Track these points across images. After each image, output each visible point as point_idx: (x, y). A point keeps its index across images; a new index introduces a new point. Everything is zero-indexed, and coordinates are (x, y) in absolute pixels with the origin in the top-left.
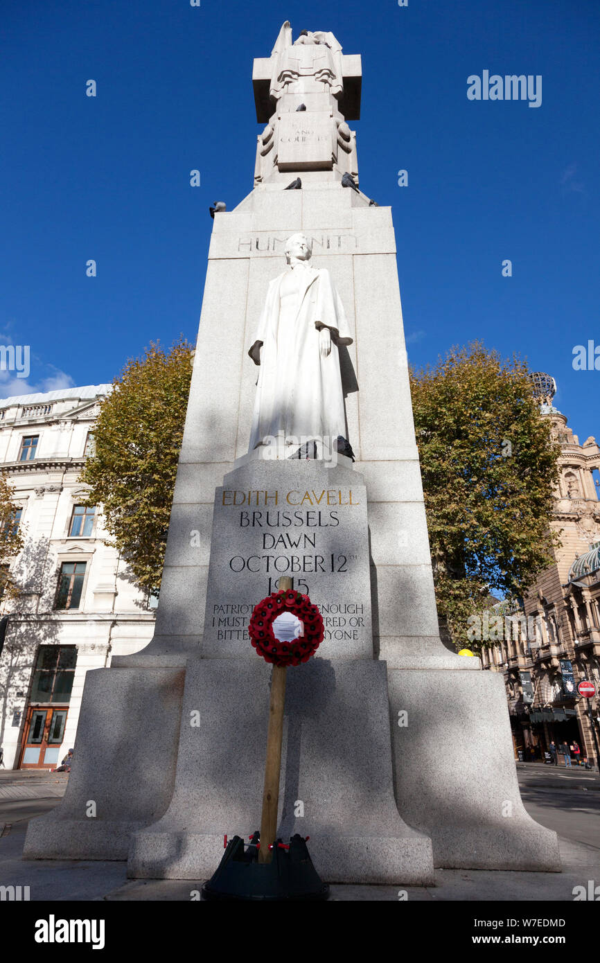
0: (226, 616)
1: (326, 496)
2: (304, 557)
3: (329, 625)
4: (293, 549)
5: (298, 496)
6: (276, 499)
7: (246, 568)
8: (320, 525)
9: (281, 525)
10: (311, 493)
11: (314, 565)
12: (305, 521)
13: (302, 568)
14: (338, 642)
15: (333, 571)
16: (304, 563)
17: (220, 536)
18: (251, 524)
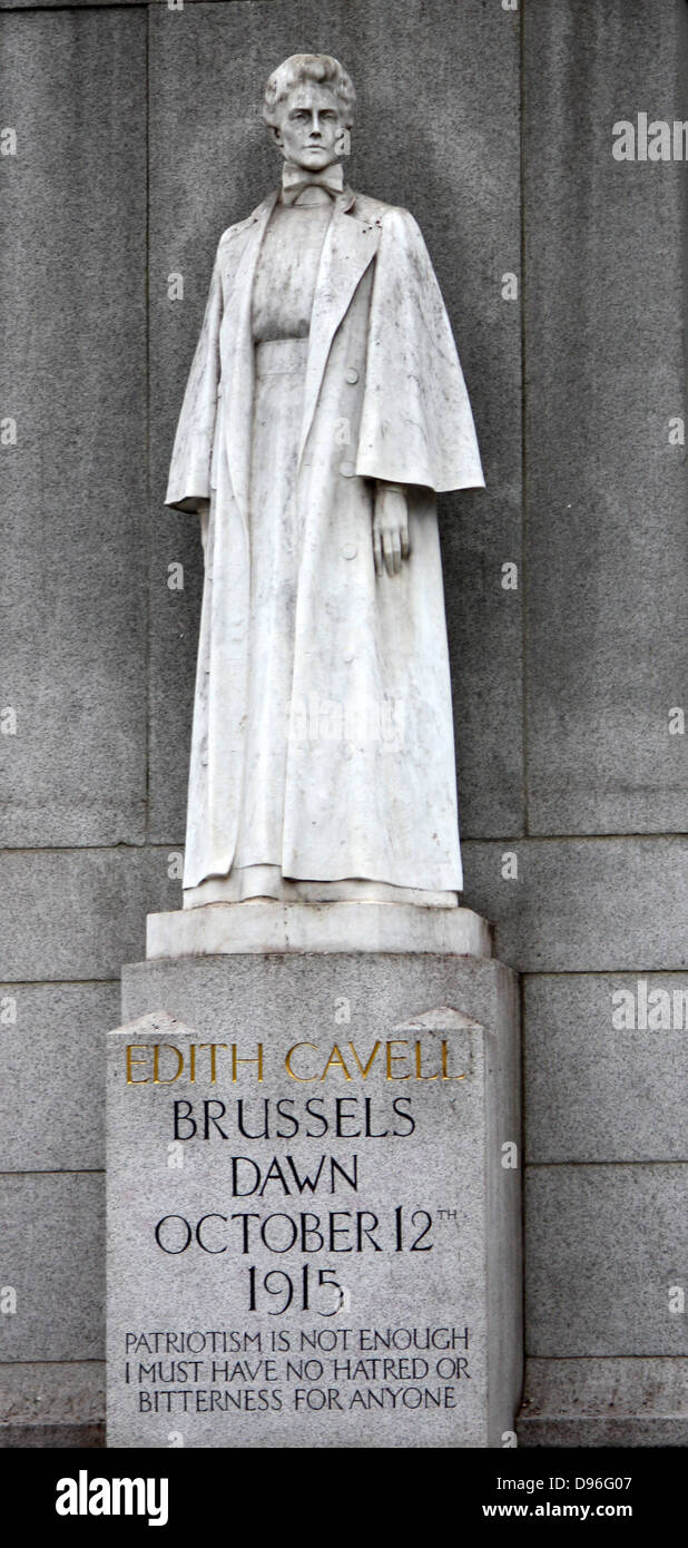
0: (154, 1359)
1: (383, 1057)
2: (332, 1215)
3: (390, 1377)
4: (303, 1196)
5: (312, 1056)
6: (260, 1065)
7: (194, 1243)
8: (368, 1134)
9: (273, 1134)
10: (345, 1049)
11: (353, 1234)
12: (333, 1124)
13: (327, 1243)
14: (410, 1413)
15: (399, 1248)
16: (332, 1231)
17: (126, 1165)
18: (200, 1130)
